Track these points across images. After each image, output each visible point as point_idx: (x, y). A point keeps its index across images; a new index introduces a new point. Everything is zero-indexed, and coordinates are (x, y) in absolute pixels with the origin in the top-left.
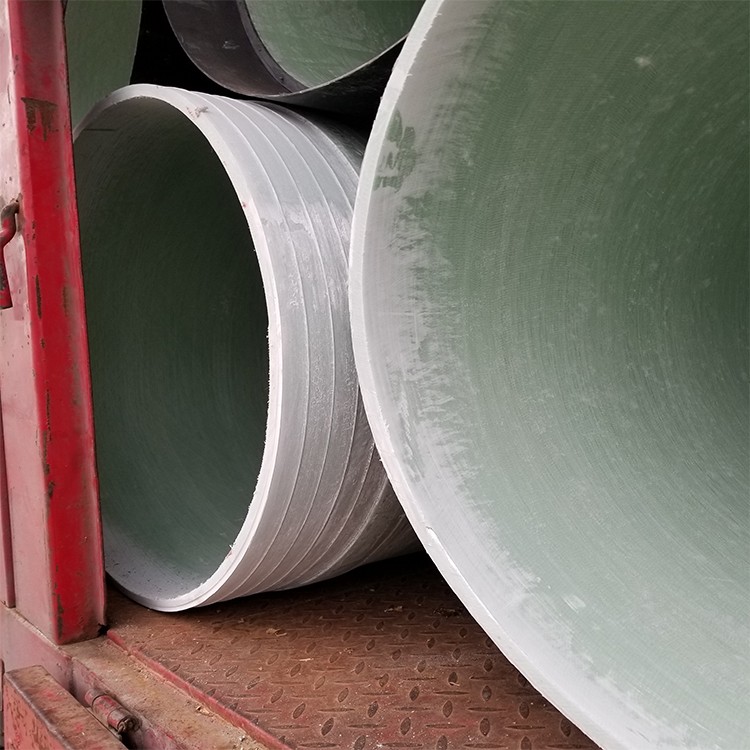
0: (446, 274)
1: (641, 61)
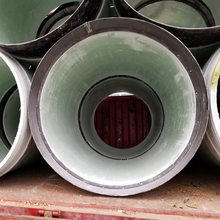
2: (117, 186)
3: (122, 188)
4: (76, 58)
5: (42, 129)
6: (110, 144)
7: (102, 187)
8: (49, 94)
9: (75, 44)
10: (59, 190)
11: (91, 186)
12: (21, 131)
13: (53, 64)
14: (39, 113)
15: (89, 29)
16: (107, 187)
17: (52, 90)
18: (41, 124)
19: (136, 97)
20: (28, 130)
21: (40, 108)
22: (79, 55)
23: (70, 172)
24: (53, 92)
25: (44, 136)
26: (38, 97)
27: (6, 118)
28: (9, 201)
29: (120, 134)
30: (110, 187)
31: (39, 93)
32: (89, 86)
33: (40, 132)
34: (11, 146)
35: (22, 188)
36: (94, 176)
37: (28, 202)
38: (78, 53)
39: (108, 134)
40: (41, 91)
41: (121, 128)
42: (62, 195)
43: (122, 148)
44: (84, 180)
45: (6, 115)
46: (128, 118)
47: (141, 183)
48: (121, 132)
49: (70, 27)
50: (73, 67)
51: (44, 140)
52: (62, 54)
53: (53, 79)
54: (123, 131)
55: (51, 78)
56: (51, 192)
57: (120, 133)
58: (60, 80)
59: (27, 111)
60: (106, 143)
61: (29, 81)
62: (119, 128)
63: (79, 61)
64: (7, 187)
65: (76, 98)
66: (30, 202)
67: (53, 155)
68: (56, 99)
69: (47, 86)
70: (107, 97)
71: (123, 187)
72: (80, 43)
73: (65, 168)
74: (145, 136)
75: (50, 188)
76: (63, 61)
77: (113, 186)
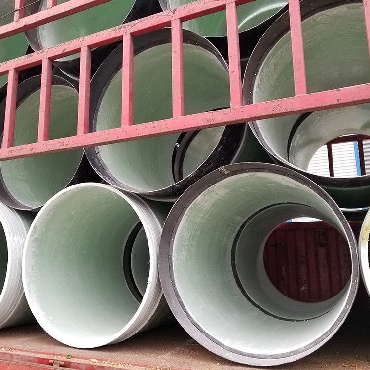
0: (38, 252)
1: (72, 213)
2: (263, 355)
3: (268, 358)
4: (216, 197)
5: (175, 283)
6: (289, 295)
7: (245, 355)
8: (183, 239)
9: (211, 185)
10: (194, 357)
11: (231, 353)
12: (151, 287)
13: (187, 208)
14: (172, 265)
15: (226, 171)
16: (251, 356)
17: (187, 234)
18: (174, 278)
19: (327, 224)
20: (159, 286)
21: (173, 258)
22: (219, 193)
23: (208, 336)
24: (190, 237)
25: (177, 291)
26: (171, 245)
27: (134, 259)
28: (138, 365)
29: (303, 280)
30: (254, 356)
31: (171, 241)
32: (244, 217)
33: (174, 287)
34: (142, 298)
35: (153, 353)
36: (239, 342)
37: (158, 367)
38: (217, 192)
39: (286, 279)
40: (174, 239)
41: (306, 271)
42: (197, 362)
43: (308, 302)
44: (225, 346)
45: (135, 255)
46: (316, 255)
47: (291, 352)
48: (305, 276)
49: (202, 172)
50: (213, 205)
51: (178, 296)
52: (197, 197)
53: (188, 223)
54: (308, 275)
55: (186, 222)
56: (185, 359)
57: (305, 278)
58: (198, 222)
59: (158, 264)
60: (283, 293)
61: (160, 227)
62: (303, 270)
63: (220, 198)
64: (135, 351)
65: (226, 235)
66: (160, 368)
67: (188, 315)
68: (195, 243)
69: (181, 232)
70: (282, 224)
71: (270, 356)
72: (217, 184)
73: (201, 331)
74: (343, 284)
75: (184, 354)
76: (199, 202)
77: (258, 355)
